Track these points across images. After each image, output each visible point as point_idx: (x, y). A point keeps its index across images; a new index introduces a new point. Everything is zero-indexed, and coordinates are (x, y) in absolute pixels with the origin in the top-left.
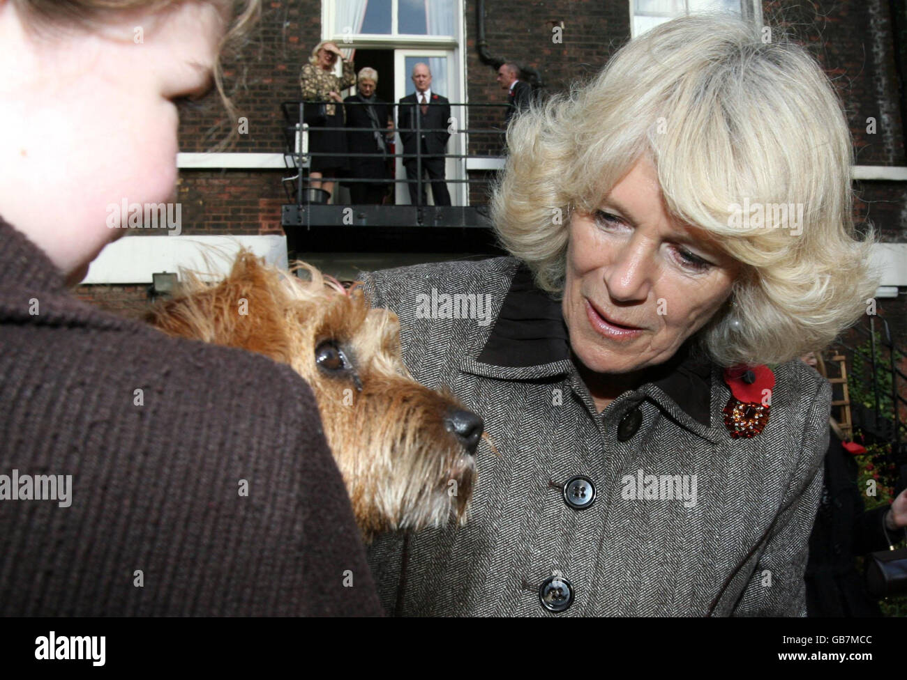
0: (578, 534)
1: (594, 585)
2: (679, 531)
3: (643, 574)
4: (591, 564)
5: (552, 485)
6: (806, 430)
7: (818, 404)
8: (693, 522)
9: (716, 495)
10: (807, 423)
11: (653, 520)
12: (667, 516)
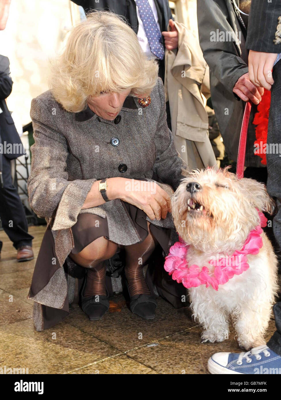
0: (120, 152)
1: (130, 162)
2: (143, 138)
3: (140, 153)
4: (128, 157)
5: (108, 143)
6: (160, 96)
7: (161, 87)
8: (146, 133)
9: (148, 124)
10: (160, 94)
11: (136, 138)
12: (139, 136)
